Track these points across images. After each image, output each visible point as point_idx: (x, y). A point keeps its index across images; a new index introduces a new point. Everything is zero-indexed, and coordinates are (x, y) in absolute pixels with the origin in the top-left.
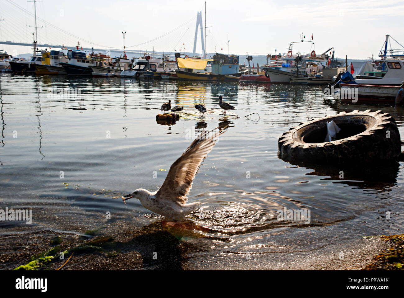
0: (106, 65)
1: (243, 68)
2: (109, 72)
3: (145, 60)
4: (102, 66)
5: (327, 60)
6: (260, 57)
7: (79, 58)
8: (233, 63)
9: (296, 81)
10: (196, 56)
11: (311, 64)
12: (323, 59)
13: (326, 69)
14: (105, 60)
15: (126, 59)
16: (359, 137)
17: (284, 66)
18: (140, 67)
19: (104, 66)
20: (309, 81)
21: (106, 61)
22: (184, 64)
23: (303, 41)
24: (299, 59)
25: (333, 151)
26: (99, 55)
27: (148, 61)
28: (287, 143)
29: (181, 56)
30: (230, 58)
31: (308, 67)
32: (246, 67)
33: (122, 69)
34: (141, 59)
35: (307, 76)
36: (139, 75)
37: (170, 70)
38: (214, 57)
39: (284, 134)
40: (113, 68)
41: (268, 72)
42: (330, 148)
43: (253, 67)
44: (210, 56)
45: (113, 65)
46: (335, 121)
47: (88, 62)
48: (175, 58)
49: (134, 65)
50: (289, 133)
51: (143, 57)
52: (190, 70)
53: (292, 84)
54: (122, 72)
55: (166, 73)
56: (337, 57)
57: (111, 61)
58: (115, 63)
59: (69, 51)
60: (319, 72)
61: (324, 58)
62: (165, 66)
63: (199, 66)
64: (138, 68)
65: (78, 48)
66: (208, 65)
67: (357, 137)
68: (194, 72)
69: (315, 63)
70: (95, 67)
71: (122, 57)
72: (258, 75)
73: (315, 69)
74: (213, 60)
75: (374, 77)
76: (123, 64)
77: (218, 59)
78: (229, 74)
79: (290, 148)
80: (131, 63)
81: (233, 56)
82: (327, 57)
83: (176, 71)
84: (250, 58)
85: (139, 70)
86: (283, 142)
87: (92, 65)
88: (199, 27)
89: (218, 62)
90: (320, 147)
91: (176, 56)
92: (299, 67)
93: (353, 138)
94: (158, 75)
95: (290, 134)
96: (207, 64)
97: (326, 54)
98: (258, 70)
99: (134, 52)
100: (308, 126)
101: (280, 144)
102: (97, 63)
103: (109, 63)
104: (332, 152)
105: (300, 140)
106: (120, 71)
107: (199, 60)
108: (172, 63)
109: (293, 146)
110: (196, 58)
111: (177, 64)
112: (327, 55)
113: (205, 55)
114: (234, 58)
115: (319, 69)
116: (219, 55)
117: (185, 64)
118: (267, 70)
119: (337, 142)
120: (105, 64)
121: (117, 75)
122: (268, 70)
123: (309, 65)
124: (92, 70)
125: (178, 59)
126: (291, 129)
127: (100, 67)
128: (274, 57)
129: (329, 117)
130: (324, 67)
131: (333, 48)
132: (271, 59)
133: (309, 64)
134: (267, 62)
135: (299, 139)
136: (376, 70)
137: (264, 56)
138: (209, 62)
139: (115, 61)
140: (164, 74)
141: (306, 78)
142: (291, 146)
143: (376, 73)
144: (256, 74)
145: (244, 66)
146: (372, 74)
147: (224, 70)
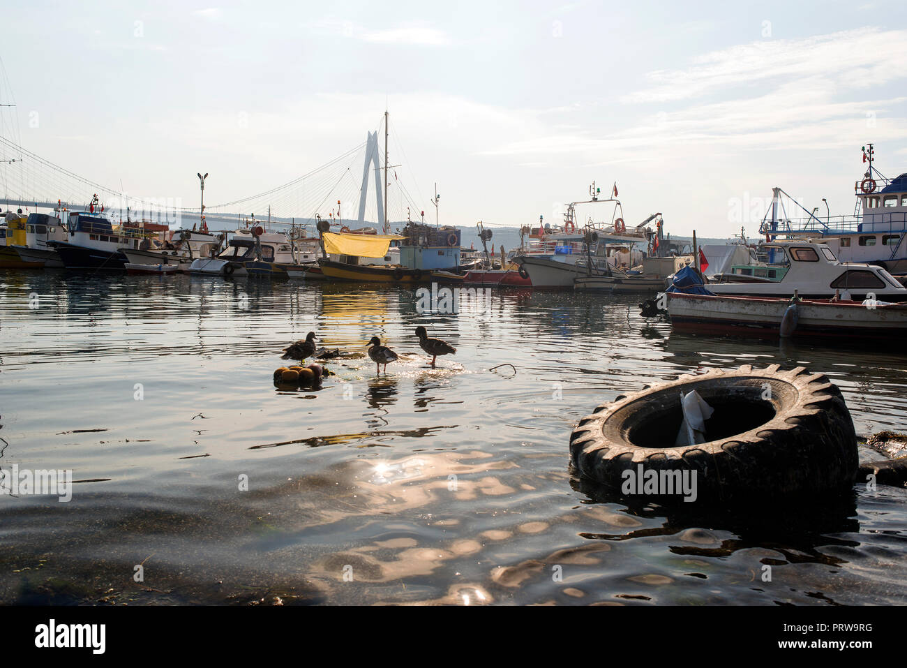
0: (160, 247)
1: (468, 255)
2: (166, 262)
3: (250, 235)
4: (149, 248)
5: (650, 240)
6: (506, 232)
7: (94, 231)
8: (447, 245)
9: (588, 285)
10: (365, 229)
11: (617, 249)
12: (641, 237)
13: (650, 259)
14: (157, 235)
15: (206, 233)
16: (764, 433)
17: (559, 253)
18: (236, 251)
19: (155, 249)
20: (615, 286)
21: (159, 237)
22: (337, 245)
23: (595, 200)
24: (591, 237)
25: (706, 468)
26: (141, 225)
27: (258, 238)
28: (592, 446)
29: (331, 228)
30: (441, 233)
31: (611, 254)
32: (475, 252)
33: (196, 255)
34: (239, 235)
35: (609, 273)
36: (232, 270)
37: (306, 259)
38: (406, 232)
39: (583, 422)
40: (175, 254)
41: (525, 266)
42: (696, 461)
43: (493, 254)
44: (398, 230)
45: (175, 246)
46: (699, 391)
47: (115, 240)
48: (317, 232)
49: (225, 247)
50: (594, 420)
51: (243, 229)
52: (353, 259)
53: (578, 290)
54: (195, 261)
55: (299, 264)
56: (668, 234)
57: (171, 238)
58: (179, 242)
59: (72, 214)
60: (635, 265)
61: (643, 234)
62: (296, 250)
63: (373, 250)
64: (232, 255)
65: (92, 209)
66: (391, 249)
67: (758, 435)
68: (360, 262)
69: (625, 245)
70: (134, 252)
71: (198, 229)
72: (502, 270)
73: (625, 257)
74: (403, 238)
75: (753, 277)
76: (199, 245)
77: (415, 235)
78: (439, 269)
79: (600, 458)
80: (218, 242)
81: (447, 229)
82: (649, 233)
83: (320, 261)
84: (486, 235)
85: (235, 257)
86: (583, 444)
87: (125, 246)
88: (372, 165)
89: (415, 243)
90: (674, 458)
91: (319, 228)
92: (593, 254)
93: (749, 436)
94: (280, 270)
95: (597, 421)
96: (390, 246)
97: (646, 226)
98: (503, 260)
99: (224, 217)
100: (639, 402)
101: (577, 449)
102: (136, 242)
103: (166, 241)
104: (703, 471)
105: (623, 437)
106: (189, 261)
107: (371, 238)
108: (313, 243)
109: (608, 456)
110: (366, 233)
111: (322, 247)
112: (649, 229)
113: (386, 227)
114: (448, 234)
115: (634, 259)
116: (416, 226)
117: (340, 245)
118: (523, 260)
119: (713, 447)
120: (157, 243)
121: (184, 269)
122: (525, 260)
123: (612, 251)
124: (126, 258)
125: (326, 235)
126: (598, 410)
127: (145, 251)
128: (536, 233)
129: (685, 382)
130: (644, 254)
131: (660, 214)
132: (530, 237)
133: (613, 248)
134: (522, 243)
135: (619, 437)
136: (757, 262)
137: (516, 229)
138: (394, 243)
139: (179, 239)
140: (295, 267)
141: (607, 279)
142: (604, 455)
143: (756, 270)
144: (499, 268)
145: (472, 251)
146: (748, 271)
147: (428, 260)
